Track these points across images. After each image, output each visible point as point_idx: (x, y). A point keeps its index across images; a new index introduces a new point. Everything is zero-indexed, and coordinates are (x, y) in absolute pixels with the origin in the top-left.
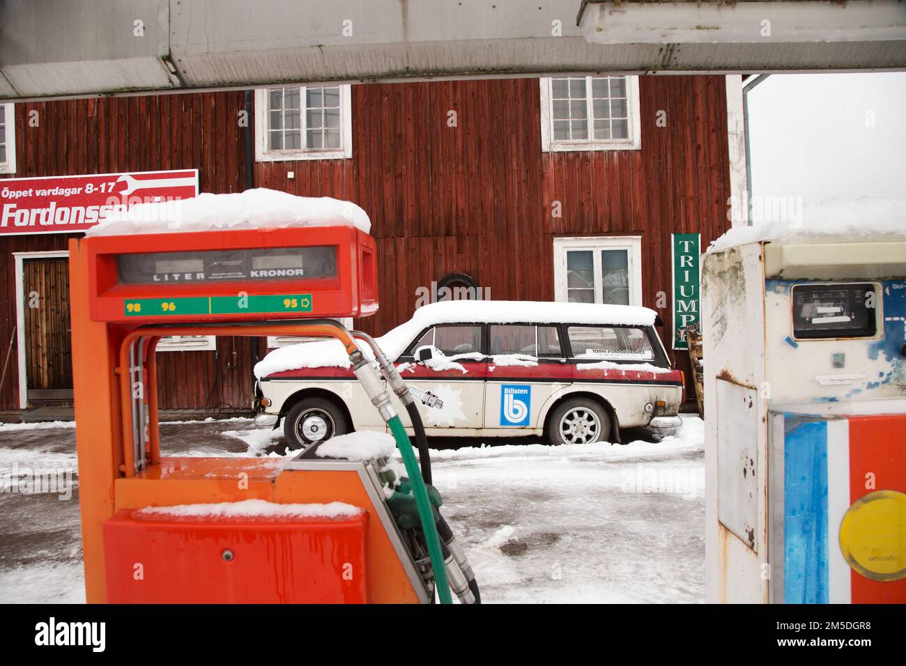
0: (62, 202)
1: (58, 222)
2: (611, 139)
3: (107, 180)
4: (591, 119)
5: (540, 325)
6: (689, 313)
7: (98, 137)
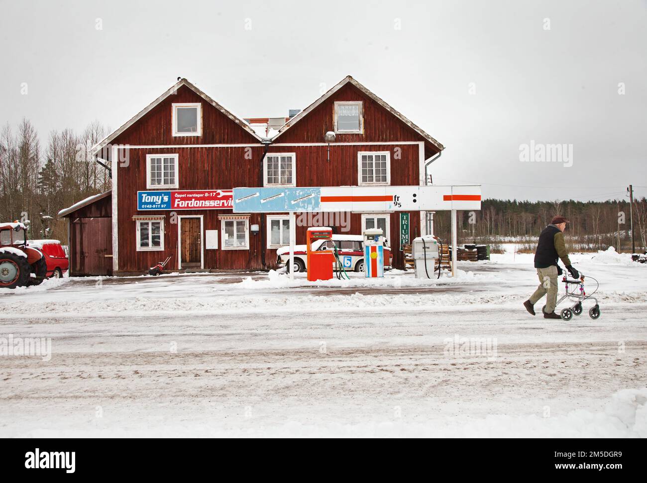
0: (196, 199)
1: (195, 205)
2: (381, 182)
3: (213, 192)
4: (374, 175)
5: (354, 241)
6: (405, 239)
7: (208, 177)
